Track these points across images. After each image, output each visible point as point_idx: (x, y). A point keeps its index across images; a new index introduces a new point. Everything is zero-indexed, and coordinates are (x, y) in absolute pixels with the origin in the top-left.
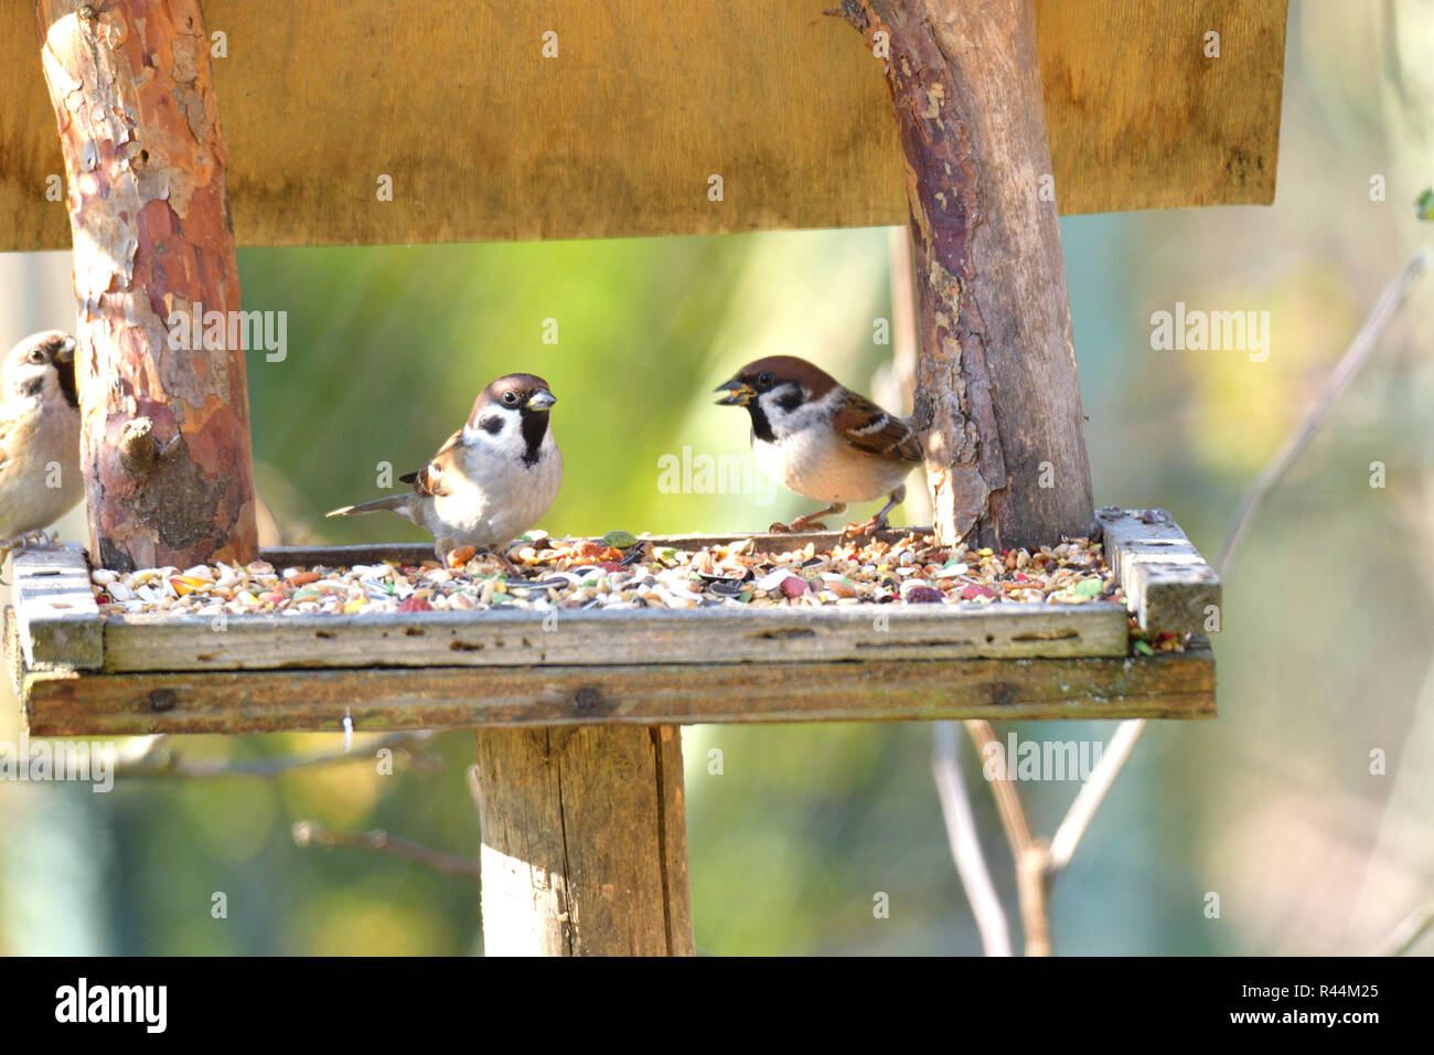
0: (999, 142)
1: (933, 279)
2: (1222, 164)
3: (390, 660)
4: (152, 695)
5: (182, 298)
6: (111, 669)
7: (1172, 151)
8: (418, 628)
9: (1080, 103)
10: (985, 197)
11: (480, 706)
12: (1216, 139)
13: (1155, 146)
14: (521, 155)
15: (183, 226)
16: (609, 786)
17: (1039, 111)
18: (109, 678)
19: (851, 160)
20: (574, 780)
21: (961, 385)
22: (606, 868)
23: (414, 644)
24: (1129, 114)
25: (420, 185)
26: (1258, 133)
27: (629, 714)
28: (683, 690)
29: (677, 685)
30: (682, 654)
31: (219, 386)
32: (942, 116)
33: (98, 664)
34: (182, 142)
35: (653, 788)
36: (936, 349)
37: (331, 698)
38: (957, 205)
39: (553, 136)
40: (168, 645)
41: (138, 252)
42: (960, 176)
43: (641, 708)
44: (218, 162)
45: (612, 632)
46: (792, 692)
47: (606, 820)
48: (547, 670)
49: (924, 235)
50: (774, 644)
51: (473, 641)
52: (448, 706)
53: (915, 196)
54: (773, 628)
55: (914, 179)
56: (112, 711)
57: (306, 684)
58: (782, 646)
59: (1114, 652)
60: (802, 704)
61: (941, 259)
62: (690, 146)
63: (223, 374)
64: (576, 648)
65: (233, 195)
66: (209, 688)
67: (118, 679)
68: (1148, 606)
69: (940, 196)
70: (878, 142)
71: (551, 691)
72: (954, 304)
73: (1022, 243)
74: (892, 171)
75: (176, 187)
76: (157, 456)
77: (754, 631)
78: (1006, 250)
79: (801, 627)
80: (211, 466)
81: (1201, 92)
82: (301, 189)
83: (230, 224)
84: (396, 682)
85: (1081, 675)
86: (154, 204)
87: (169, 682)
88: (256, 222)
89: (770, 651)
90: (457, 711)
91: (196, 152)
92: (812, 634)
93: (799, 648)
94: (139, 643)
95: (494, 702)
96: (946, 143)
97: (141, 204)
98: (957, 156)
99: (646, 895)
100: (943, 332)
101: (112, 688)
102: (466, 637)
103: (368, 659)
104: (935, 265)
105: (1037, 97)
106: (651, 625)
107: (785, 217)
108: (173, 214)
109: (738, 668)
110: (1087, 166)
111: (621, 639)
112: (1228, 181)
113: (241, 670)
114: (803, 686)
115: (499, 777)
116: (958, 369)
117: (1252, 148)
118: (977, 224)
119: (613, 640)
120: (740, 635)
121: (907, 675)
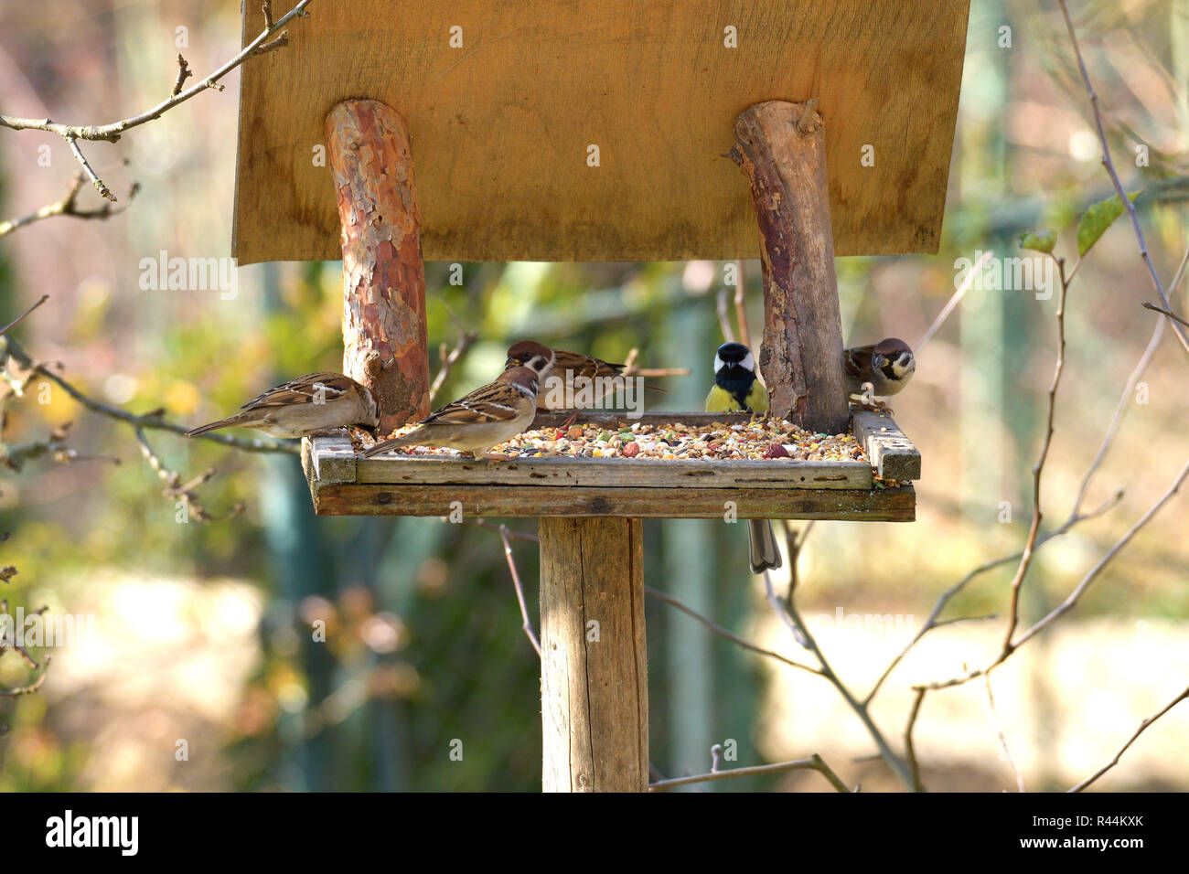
0: (807, 223)
1: (772, 290)
2: (914, 232)
3: (500, 481)
4: (379, 495)
5: (397, 290)
6: (359, 482)
7: (889, 227)
8: (515, 465)
9: (845, 202)
10: (800, 251)
11: (544, 506)
12: (911, 221)
13: (881, 225)
14: (565, 220)
15: (399, 254)
16: (605, 544)
17: (827, 209)
18: (359, 487)
19: (730, 226)
20: (588, 540)
21: (785, 343)
22: (603, 584)
23: (513, 474)
24: (869, 209)
25: (515, 233)
26: (932, 219)
27: (619, 512)
28: (648, 501)
29: (644, 498)
30: (647, 483)
31: (414, 334)
32: (779, 209)
33: (354, 480)
34: (399, 211)
35: (627, 544)
36: (773, 325)
37: (470, 499)
38: (785, 253)
39: (582, 211)
40: (388, 470)
41: (375, 266)
42: (787, 239)
43: (626, 508)
44: (417, 223)
45: (612, 471)
46: (702, 503)
47: (604, 560)
48: (579, 489)
49: (768, 268)
50: (693, 478)
51: (542, 473)
52: (528, 505)
53: (764, 248)
54: (694, 471)
55: (763, 240)
56: (360, 503)
57: (458, 492)
58: (698, 480)
59: (865, 488)
60: (707, 510)
61: (776, 280)
62: (650, 218)
63: (416, 328)
64: (593, 478)
65: (422, 236)
66: (408, 493)
67: (363, 487)
68: (884, 466)
69: (777, 249)
70: (744, 219)
71: (580, 500)
72: (782, 303)
73: (817, 273)
74: (751, 234)
75: (395, 234)
76: (382, 369)
77: (684, 472)
78: (809, 277)
79: (707, 470)
80: (409, 374)
81: (905, 198)
82: (456, 234)
83: (421, 253)
84: (503, 493)
85: (848, 499)
86: (384, 243)
87: (388, 489)
88: (432, 249)
89: (691, 482)
90: (533, 509)
91: (406, 217)
92: (714, 474)
93: (706, 481)
94: (373, 469)
95: (552, 504)
96: (781, 222)
97: (378, 242)
98: (786, 229)
99: (622, 598)
100: (776, 317)
101: (358, 492)
102: (538, 471)
103: (489, 480)
104: (773, 283)
105: (826, 200)
106: (633, 468)
107: (695, 254)
108: (394, 248)
109: (676, 490)
110: (847, 233)
111: (616, 474)
112: (916, 242)
113: (424, 484)
114: (708, 500)
115: (550, 537)
116: (783, 336)
117: (929, 226)
118: (795, 264)
119: (613, 475)
120: (676, 474)
121: (761, 496)
